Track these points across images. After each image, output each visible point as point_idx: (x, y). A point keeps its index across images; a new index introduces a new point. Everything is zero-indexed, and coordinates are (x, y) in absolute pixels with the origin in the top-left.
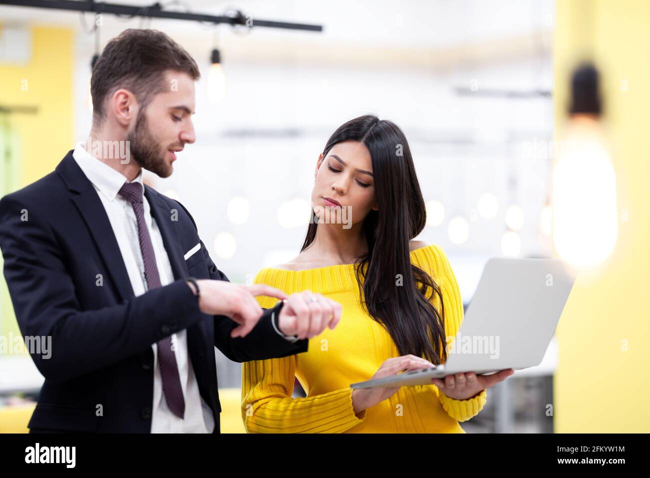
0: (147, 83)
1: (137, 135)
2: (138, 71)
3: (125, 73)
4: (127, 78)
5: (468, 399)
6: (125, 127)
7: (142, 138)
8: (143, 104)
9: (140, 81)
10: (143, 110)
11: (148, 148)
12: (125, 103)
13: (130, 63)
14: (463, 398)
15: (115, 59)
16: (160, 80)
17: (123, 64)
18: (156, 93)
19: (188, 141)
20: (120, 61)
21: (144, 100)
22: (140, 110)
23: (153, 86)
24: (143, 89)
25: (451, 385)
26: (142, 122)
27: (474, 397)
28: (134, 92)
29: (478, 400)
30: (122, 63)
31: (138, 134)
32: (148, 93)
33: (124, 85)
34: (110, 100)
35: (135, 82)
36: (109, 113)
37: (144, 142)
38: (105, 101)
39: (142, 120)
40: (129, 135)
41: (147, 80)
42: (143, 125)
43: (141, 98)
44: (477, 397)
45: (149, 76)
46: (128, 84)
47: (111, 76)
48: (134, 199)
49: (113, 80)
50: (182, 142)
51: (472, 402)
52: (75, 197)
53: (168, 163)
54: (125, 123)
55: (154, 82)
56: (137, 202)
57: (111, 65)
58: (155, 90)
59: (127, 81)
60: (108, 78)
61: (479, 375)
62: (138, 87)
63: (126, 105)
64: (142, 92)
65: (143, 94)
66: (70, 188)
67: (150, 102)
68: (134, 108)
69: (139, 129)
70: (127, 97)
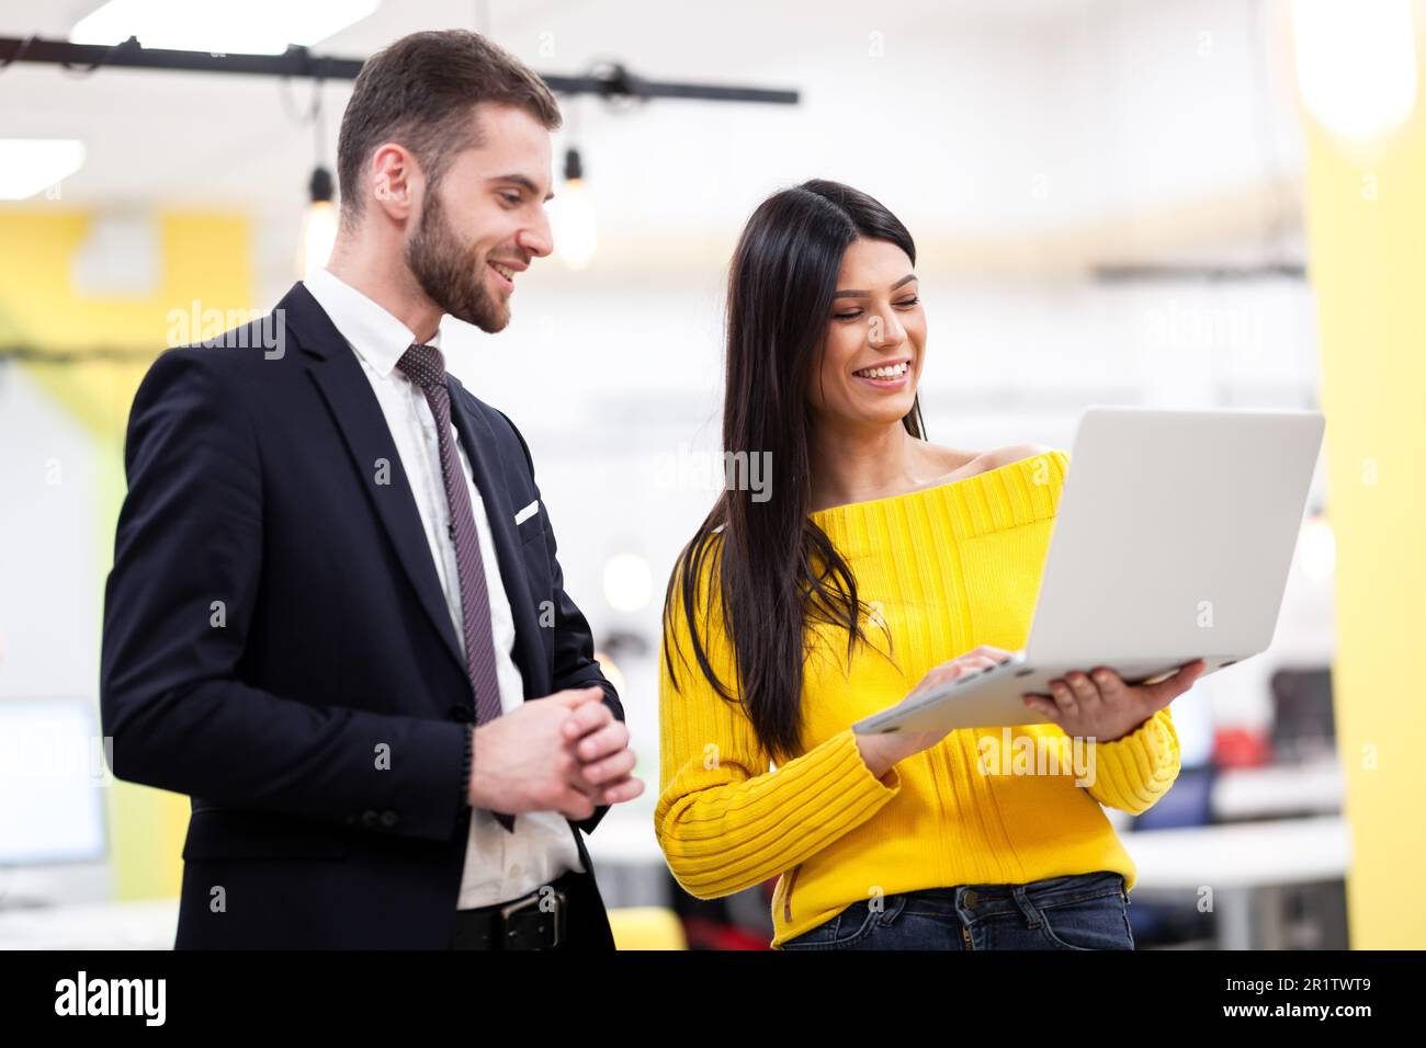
0: (439, 130)
1: (424, 239)
2: (419, 109)
3: (397, 114)
4: (399, 125)
5: (1118, 739)
6: (400, 223)
7: (434, 246)
8: (434, 176)
9: (423, 128)
10: (434, 185)
11: (450, 266)
12: (397, 173)
13: (404, 93)
14: (1108, 737)
15: (375, 89)
16: (465, 123)
17: (391, 98)
18: (458, 151)
19: (536, 252)
20: (385, 92)
21: (434, 167)
22: (429, 187)
23: (453, 136)
24: (430, 143)
25: (1069, 705)
26: (433, 211)
27: (1130, 733)
28: (413, 150)
29: (1141, 738)
30: (389, 95)
31: (428, 237)
32: (441, 152)
33: (394, 138)
34: (369, 172)
35: (414, 130)
36: (368, 200)
37: (441, 251)
38: (361, 176)
39: (432, 207)
40: (411, 242)
41: (439, 124)
42: (436, 218)
43: (427, 162)
44: (1138, 733)
45: (443, 115)
46: (402, 135)
47: (370, 125)
48: (429, 377)
49: (373, 131)
50: (525, 253)
51: (1129, 746)
52: (314, 366)
53: (495, 298)
54: (400, 215)
55: (454, 127)
56: (437, 384)
57: (368, 102)
58: (457, 144)
59: (399, 130)
60: (365, 127)
61: (1136, 683)
62: (421, 140)
63: (401, 178)
64: (430, 149)
65: (433, 154)
66: (304, 346)
67: (447, 169)
68: (416, 184)
69: (428, 228)
70: (400, 159)
